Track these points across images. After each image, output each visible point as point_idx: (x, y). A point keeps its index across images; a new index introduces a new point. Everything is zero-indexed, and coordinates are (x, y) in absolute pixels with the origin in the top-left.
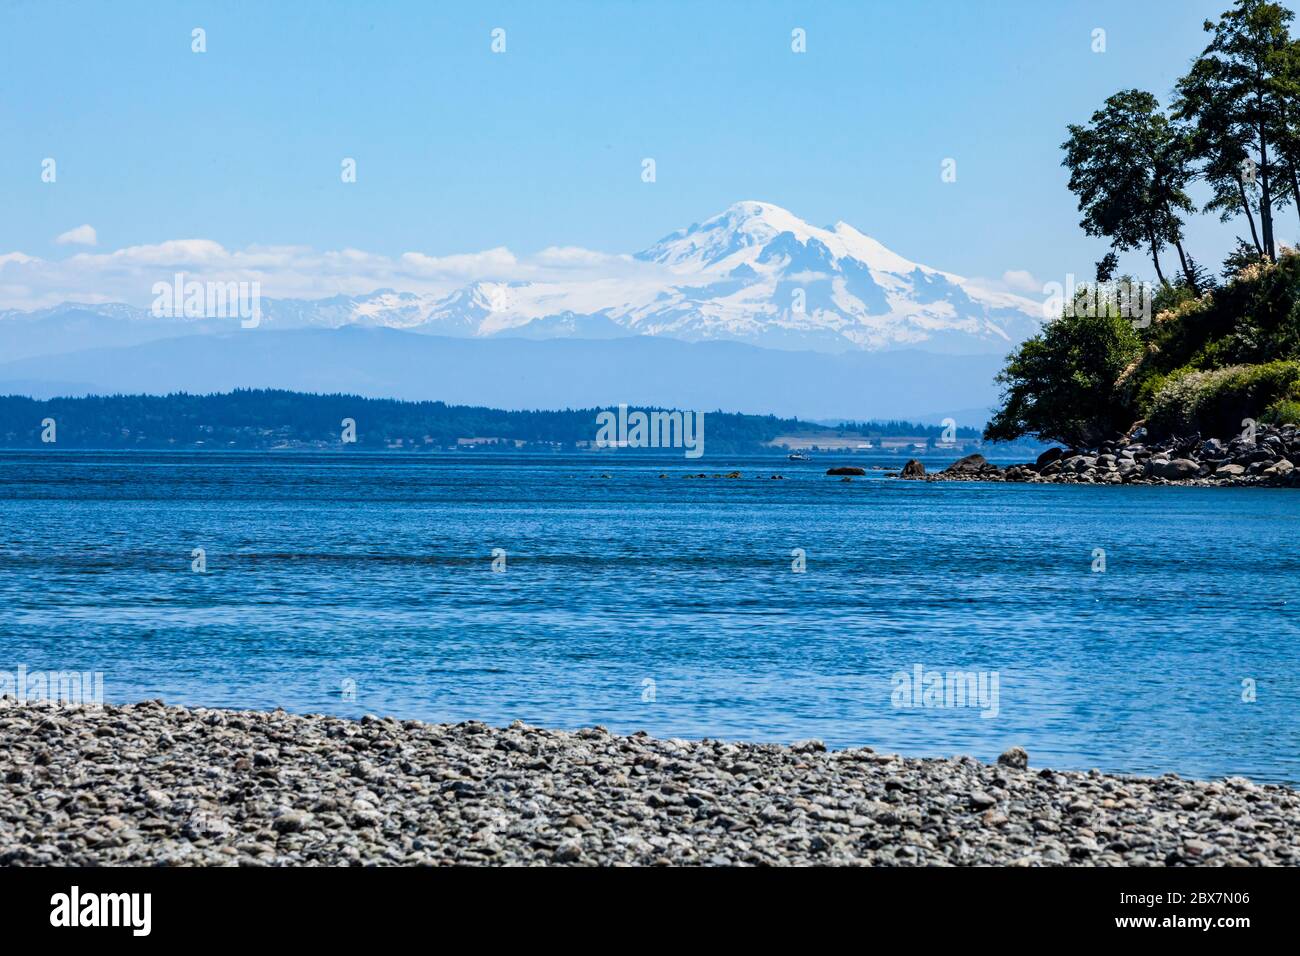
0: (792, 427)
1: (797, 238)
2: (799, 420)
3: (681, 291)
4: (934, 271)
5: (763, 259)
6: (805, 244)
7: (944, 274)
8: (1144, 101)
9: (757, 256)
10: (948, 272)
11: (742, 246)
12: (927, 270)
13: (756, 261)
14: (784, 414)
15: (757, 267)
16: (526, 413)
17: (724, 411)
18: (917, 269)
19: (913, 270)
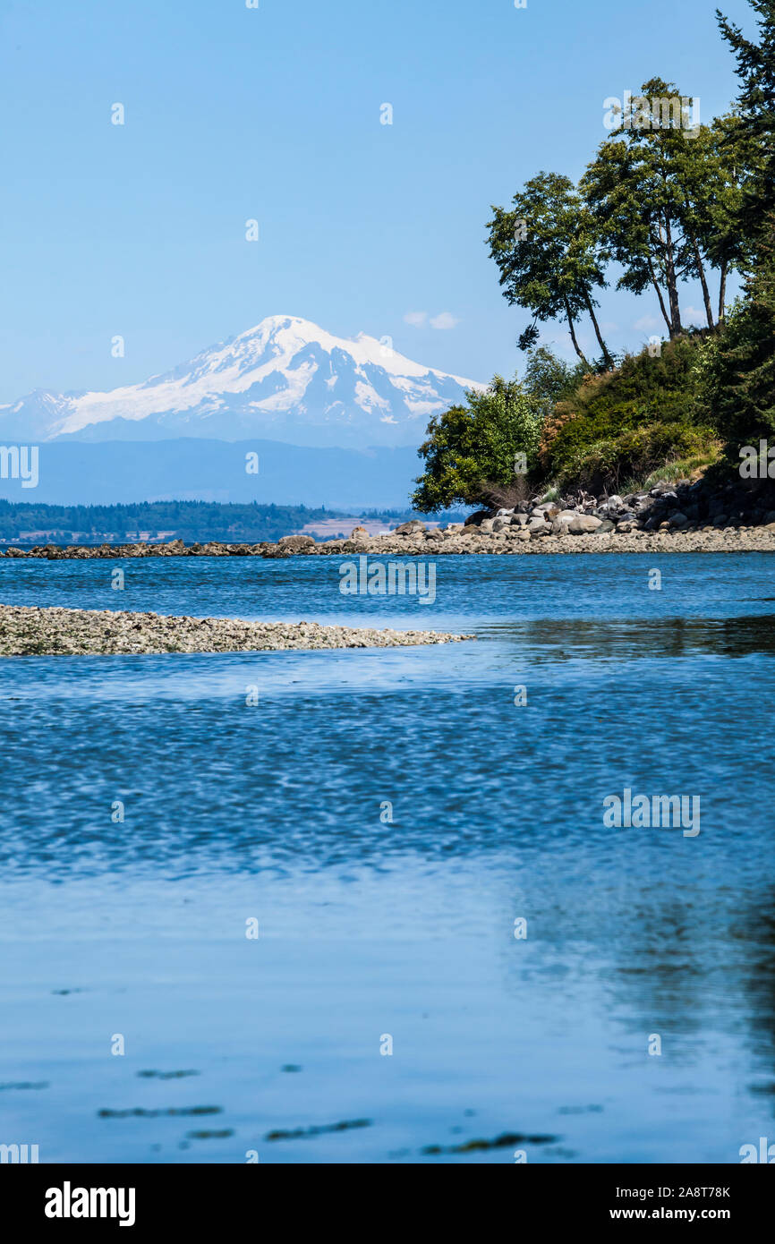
0: (321, 515)
1: (323, 347)
2: (327, 509)
3: (220, 397)
4: (446, 375)
5: (294, 365)
6: (330, 352)
7: (454, 377)
8: (561, 184)
9: (288, 365)
10: (457, 375)
11: (274, 355)
12: (439, 374)
13: (287, 368)
14: (312, 505)
15: (288, 374)
16: (81, 508)
17: (260, 502)
18: (431, 373)
19: (427, 373)
